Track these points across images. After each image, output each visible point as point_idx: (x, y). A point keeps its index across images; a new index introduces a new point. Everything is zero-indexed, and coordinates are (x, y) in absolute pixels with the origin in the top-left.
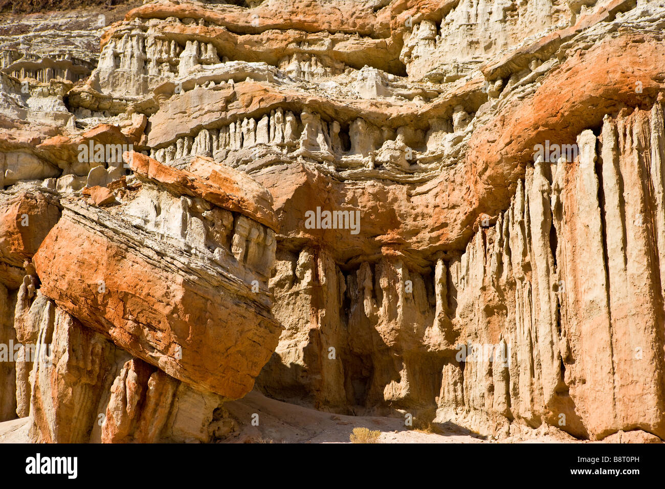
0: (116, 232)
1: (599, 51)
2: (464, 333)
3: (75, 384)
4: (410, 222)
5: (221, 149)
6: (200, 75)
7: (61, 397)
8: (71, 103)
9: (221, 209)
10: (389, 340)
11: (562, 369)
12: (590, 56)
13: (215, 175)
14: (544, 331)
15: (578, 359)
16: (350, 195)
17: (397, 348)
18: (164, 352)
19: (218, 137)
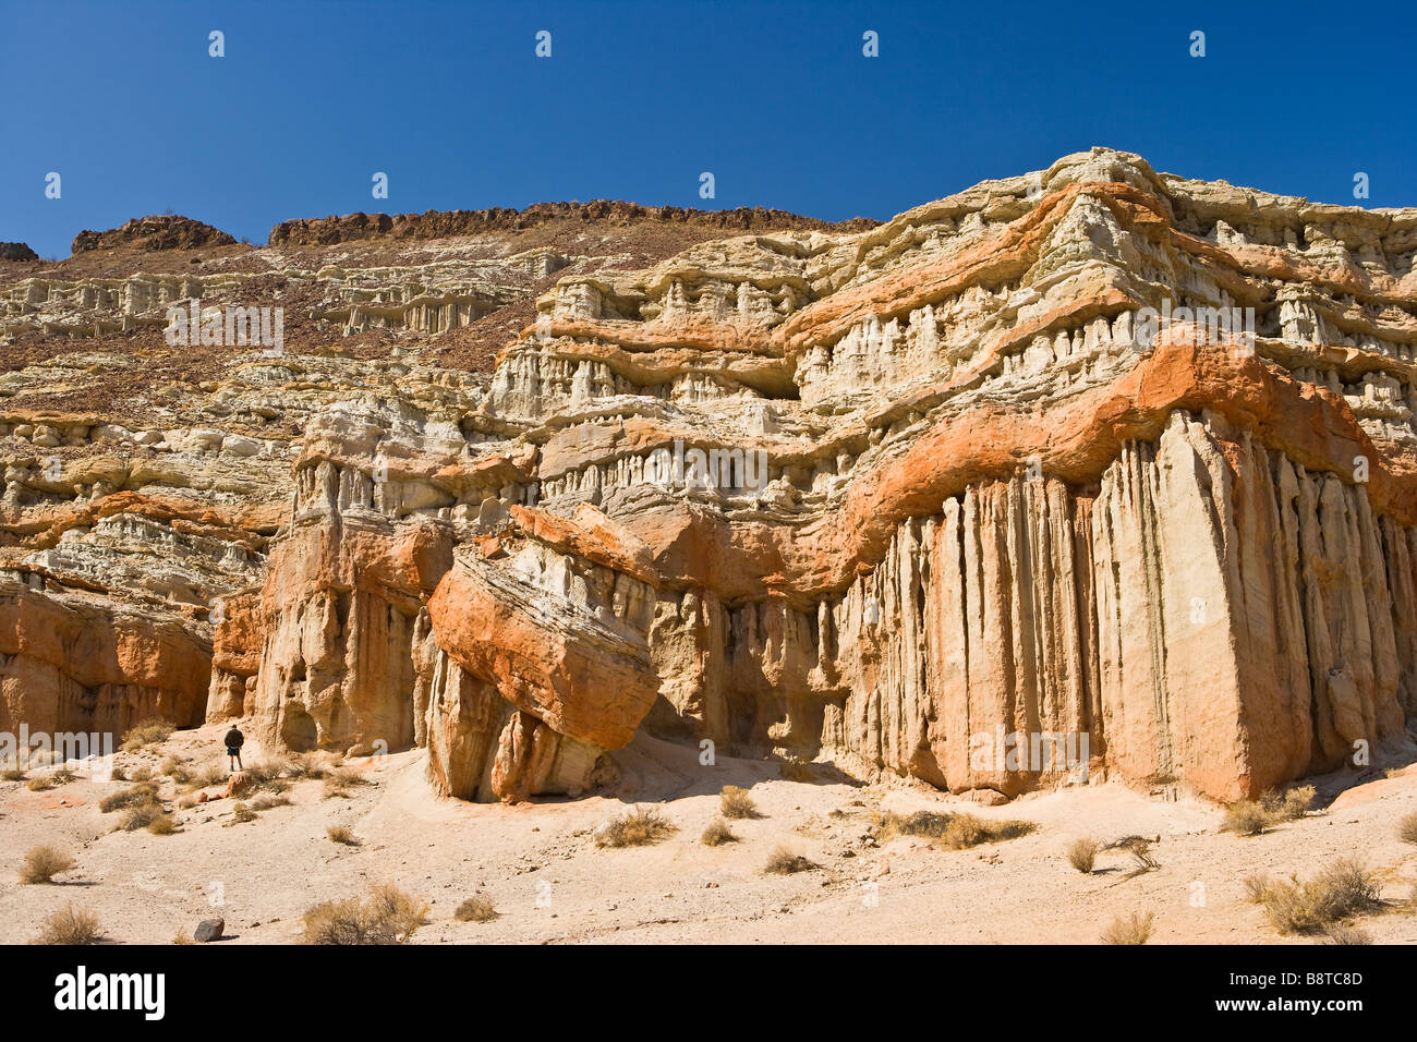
0: (503, 590)
1: (964, 421)
2: (845, 676)
3: (467, 732)
4: (794, 564)
5: (609, 485)
6: (590, 409)
7: (454, 744)
8: (467, 428)
9: (602, 567)
10: (772, 679)
11: (926, 725)
12: (957, 424)
13: (598, 531)
14: (910, 688)
15: (940, 717)
16: (734, 538)
17: (779, 688)
18: (549, 707)
19: (606, 474)
